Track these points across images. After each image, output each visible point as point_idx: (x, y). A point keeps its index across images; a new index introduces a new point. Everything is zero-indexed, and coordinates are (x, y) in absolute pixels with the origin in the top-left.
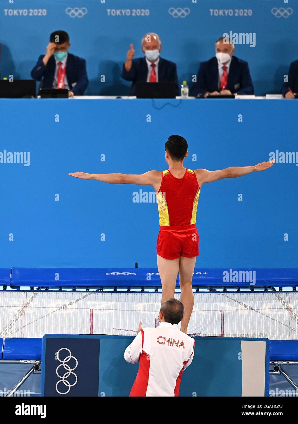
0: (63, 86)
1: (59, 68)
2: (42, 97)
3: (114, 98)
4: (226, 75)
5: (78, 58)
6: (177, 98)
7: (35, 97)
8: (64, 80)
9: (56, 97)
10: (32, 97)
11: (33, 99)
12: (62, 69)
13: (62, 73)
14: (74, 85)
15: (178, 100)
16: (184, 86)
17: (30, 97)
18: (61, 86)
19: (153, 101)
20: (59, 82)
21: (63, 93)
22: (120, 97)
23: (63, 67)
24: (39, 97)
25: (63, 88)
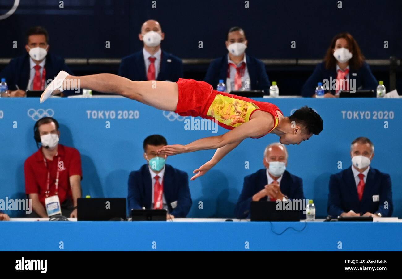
0: (160, 206)
1: (156, 183)
2: (133, 220)
3: (222, 220)
4: (362, 184)
5: (178, 171)
6: (302, 221)
7: (125, 219)
8: (161, 199)
9: (151, 220)
10: (122, 219)
11: (122, 222)
12: (159, 185)
13: (159, 190)
14: (174, 204)
15: (303, 223)
16: (310, 206)
17: (119, 220)
18: (158, 205)
19: (271, 224)
20: (156, 200)
21: (160, 215)
22: (231, 219)
23: (161, 181)
24: (130, 219)
25: (161, 208)
